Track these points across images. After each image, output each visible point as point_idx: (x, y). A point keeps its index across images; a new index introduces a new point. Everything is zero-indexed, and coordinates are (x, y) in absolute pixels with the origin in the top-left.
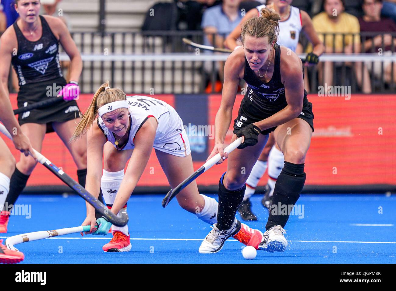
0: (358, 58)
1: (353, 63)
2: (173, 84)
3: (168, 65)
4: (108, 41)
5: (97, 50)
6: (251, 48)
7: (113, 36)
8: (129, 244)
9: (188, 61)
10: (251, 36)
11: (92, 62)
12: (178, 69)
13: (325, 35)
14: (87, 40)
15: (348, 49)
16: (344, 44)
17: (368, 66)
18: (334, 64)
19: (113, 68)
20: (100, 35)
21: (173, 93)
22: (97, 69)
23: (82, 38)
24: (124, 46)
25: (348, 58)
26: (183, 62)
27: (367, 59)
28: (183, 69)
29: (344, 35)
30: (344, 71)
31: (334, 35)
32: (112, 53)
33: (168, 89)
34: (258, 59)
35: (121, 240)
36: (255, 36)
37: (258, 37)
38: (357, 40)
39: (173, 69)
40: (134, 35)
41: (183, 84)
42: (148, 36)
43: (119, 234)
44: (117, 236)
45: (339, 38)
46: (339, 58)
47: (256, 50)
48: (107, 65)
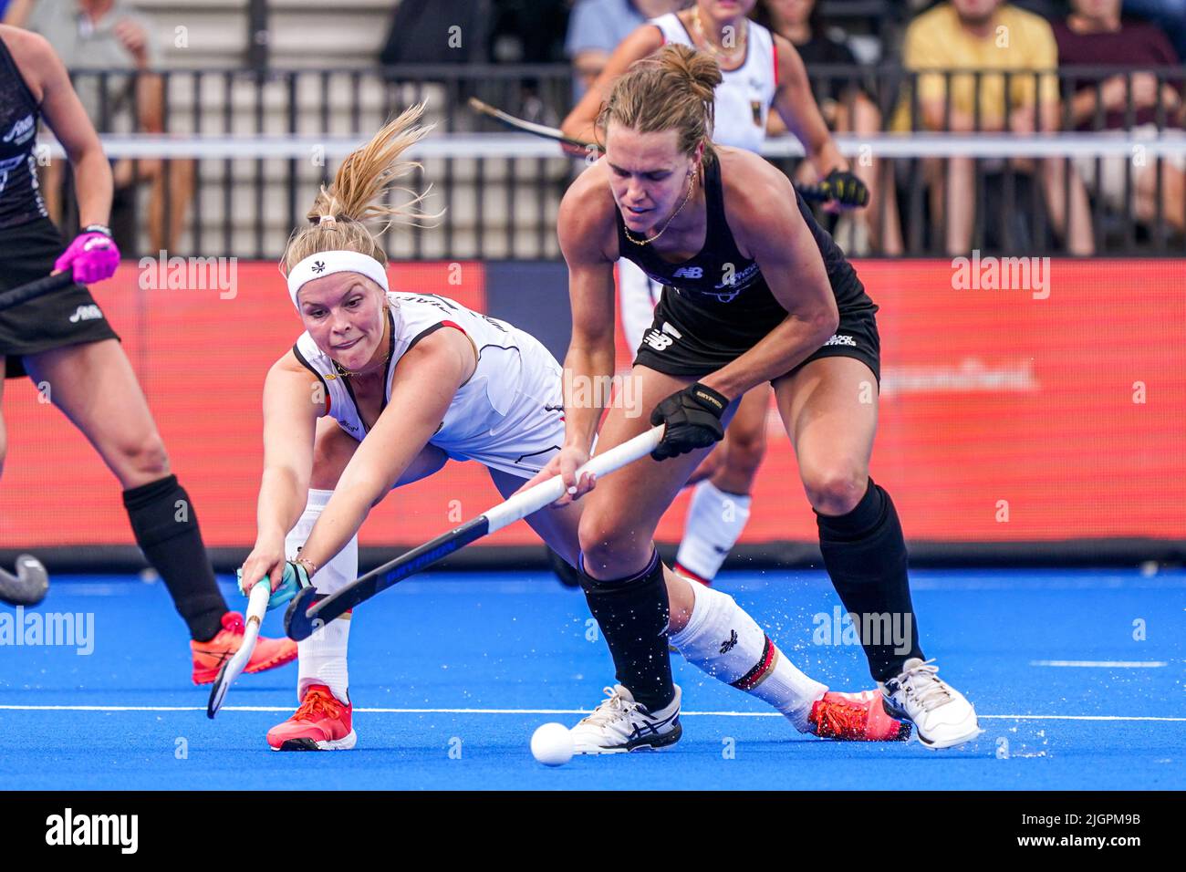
0: (1053, 148)
1: (1039, 162)
2: (479, 229)
3: (464, 170)
4: (275, 96)
5: (244, 125)
6: (622, 162)
7: (292, 81)
8: (349, 732)
9: (526, 159)
10: (625, 127)
11: (228, 163)
12: (495, 182)
13: (948, 75)
14: (213, 93)
15: (1022, 120)
16: (1010, 104)
17: (1085, 172)
18: (977, 163)
19: (292, 182)
20: (251, 79)
21: (479, 258)
22: (244, 182)
23: (197, 89)
24: (325, 112)
25: (1021, 147)
26: (511, 162)
27: (1081, 149)
28: (511, 183)
29: (1007, 76)
30: (1009, 187)
31: (978, 76)
32: (288, 134)
33: (464, 246)
34: (643, 196)
35: (325, 714)
36: (638, 126)
37: (644, 130)
38: (1049, 89)
39: (479, 183)
40: (356, 77)
41: (510, 229)
42: (401, 81)
43: (319, 696)
44: (312, 701)
45: (993, 86)
46: (994, 148)
47: (638, 169)
48: (276, 170)
